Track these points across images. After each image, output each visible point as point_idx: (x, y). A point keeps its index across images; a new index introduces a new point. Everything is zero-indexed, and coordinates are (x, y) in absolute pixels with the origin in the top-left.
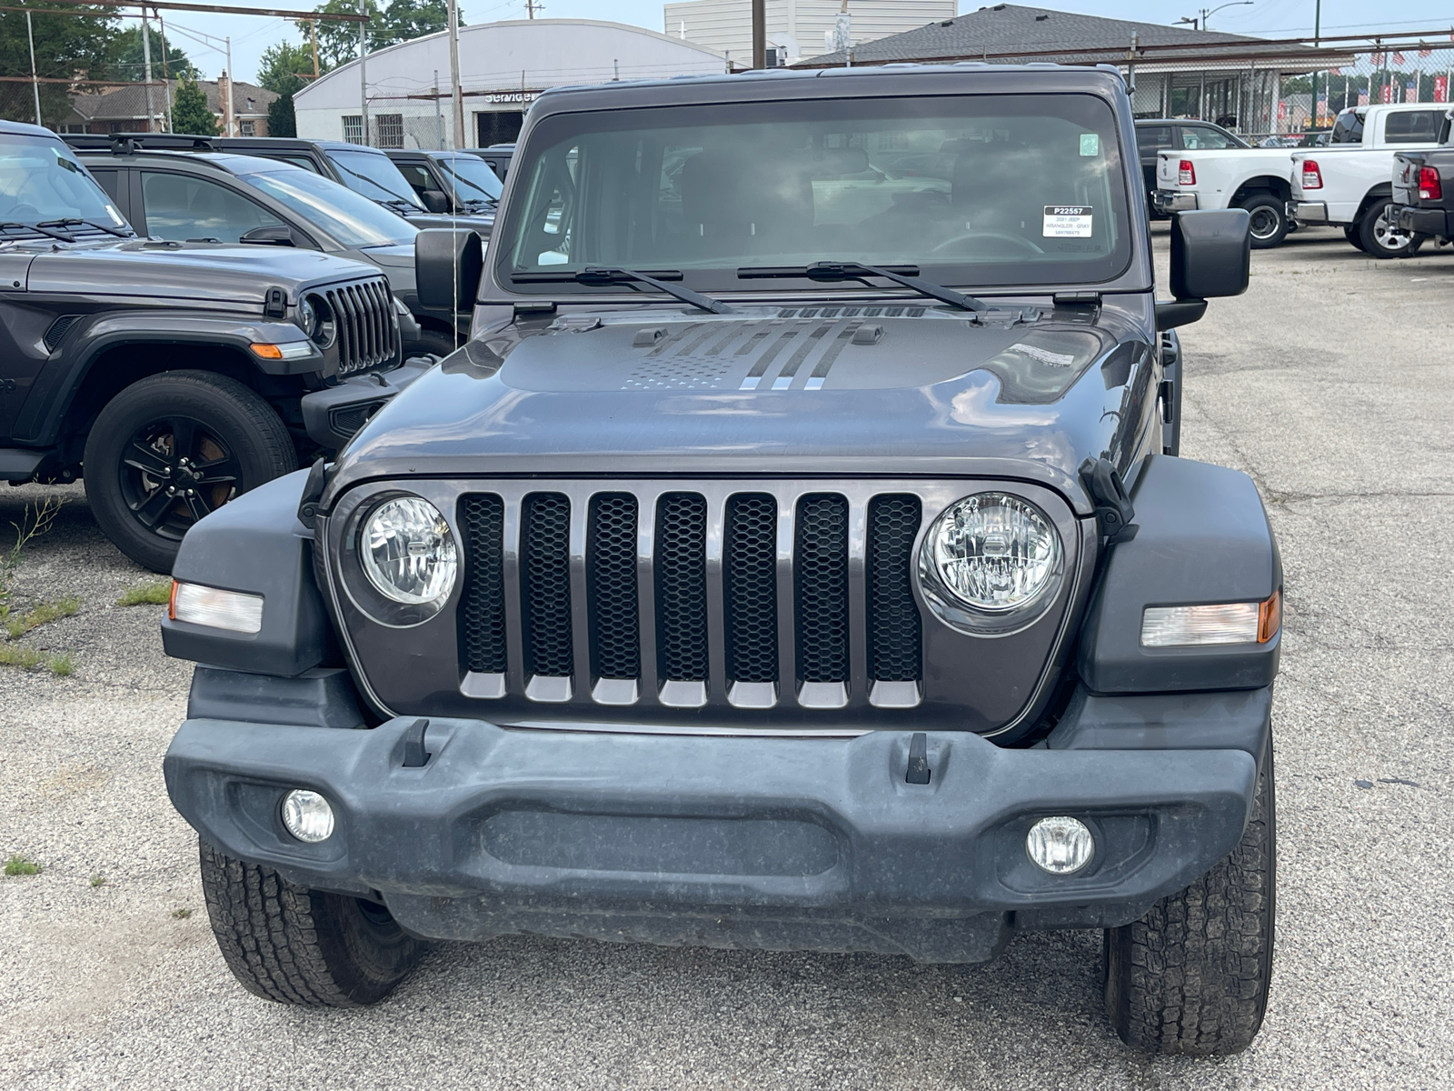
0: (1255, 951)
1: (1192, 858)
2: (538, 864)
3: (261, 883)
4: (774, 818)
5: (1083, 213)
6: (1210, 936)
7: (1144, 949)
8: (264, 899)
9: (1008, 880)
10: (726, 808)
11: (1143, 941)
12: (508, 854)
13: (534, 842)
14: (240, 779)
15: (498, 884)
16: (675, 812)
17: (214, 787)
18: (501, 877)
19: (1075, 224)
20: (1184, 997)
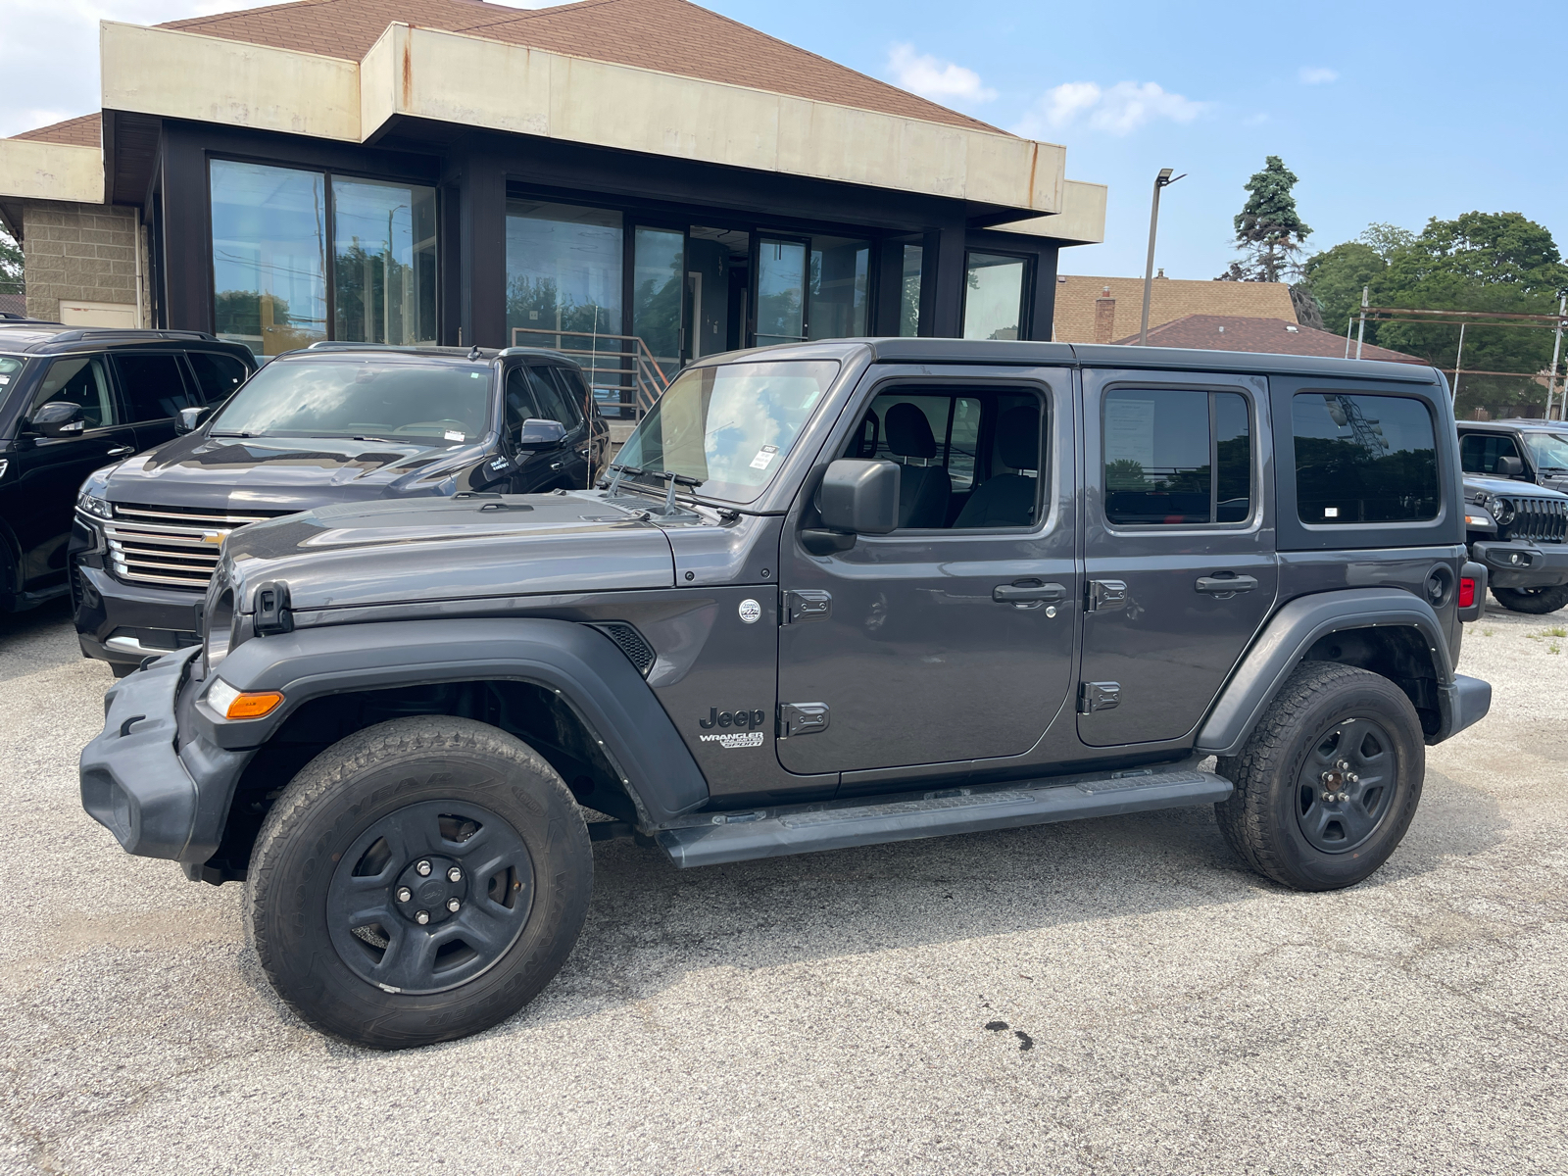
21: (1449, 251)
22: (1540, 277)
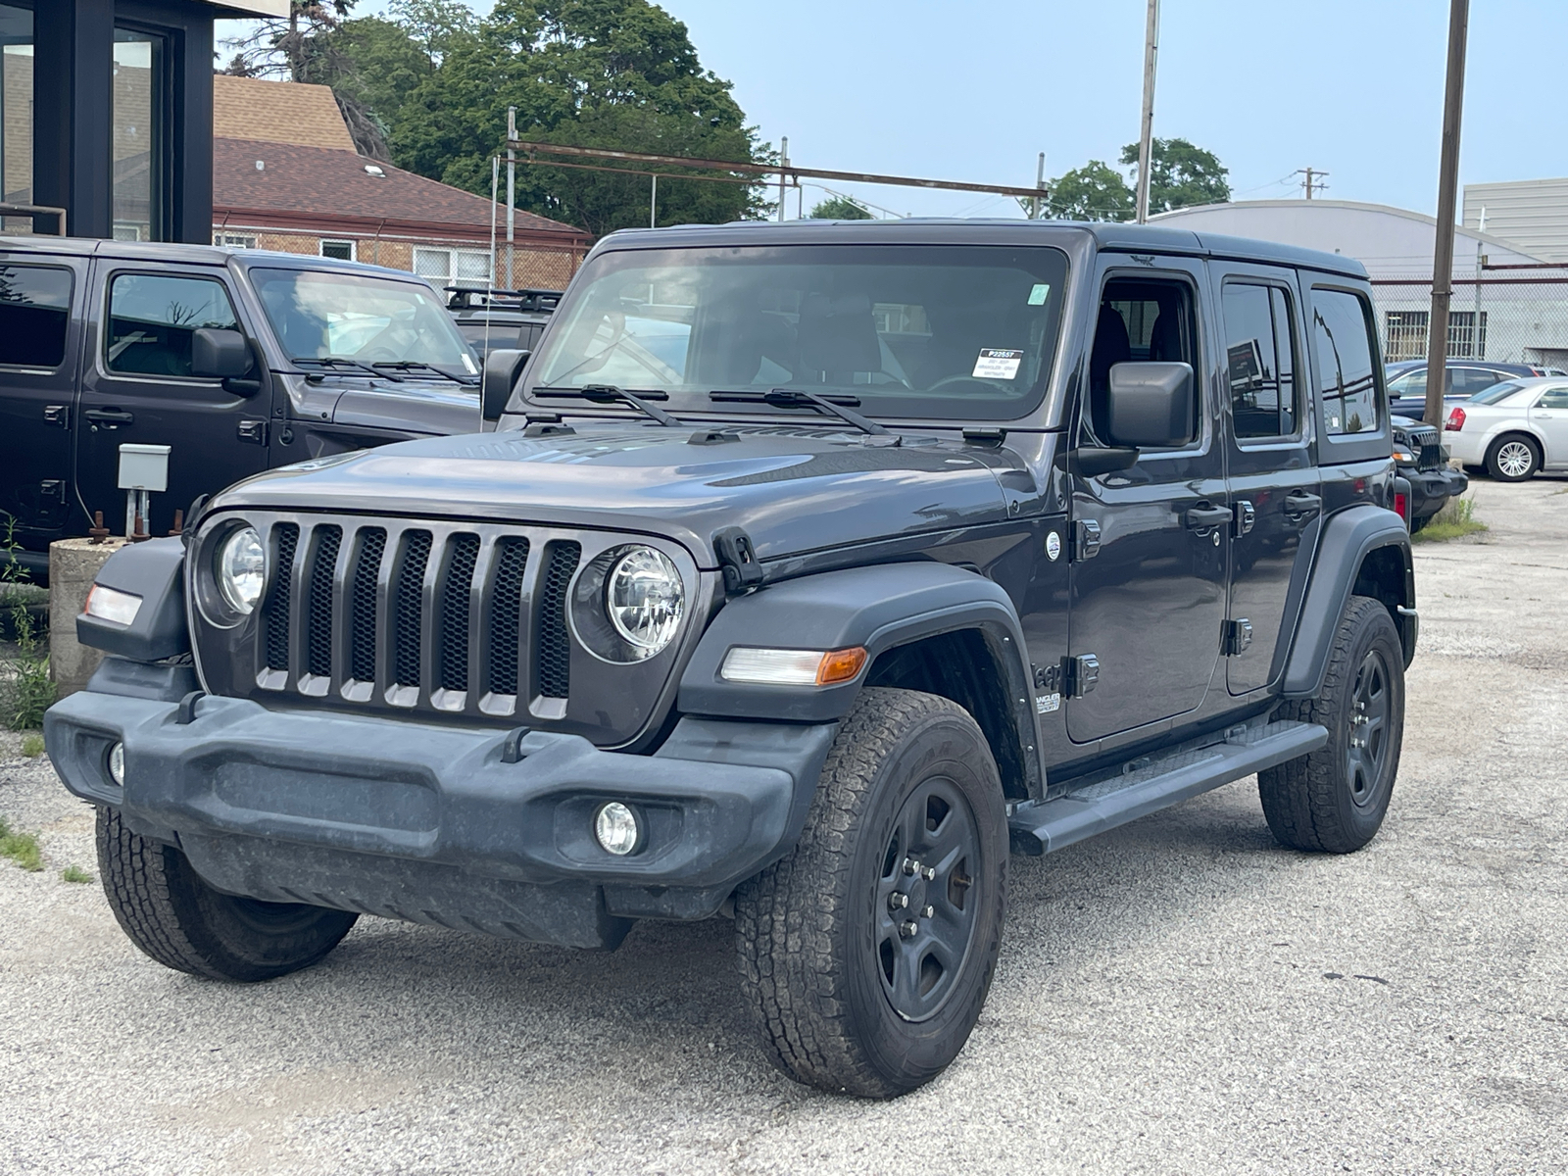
0: (828, 969)
1: (706, 848)
2: (247, 807)
3: (130, 840)
4: (402, 781)
5: (1013, 357)
6: (791, 950)
7: (744, 958)
8: (132, 855)
9: (565, 850)
10: (366, 768)
11: (743, 950)
12: (227, 797)
13: (246, 788)
14: (87, 731)
15: (220, 820)
16: (334, 769)
17: (69, 736)
18: (222, 815)
19: (1003, 366)
20: (780, 1010)
21: (535, 46)
22: (677, 98)
